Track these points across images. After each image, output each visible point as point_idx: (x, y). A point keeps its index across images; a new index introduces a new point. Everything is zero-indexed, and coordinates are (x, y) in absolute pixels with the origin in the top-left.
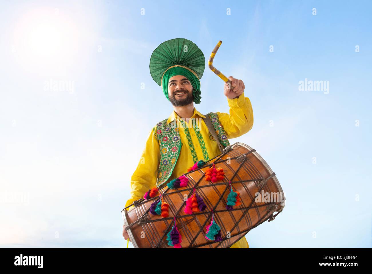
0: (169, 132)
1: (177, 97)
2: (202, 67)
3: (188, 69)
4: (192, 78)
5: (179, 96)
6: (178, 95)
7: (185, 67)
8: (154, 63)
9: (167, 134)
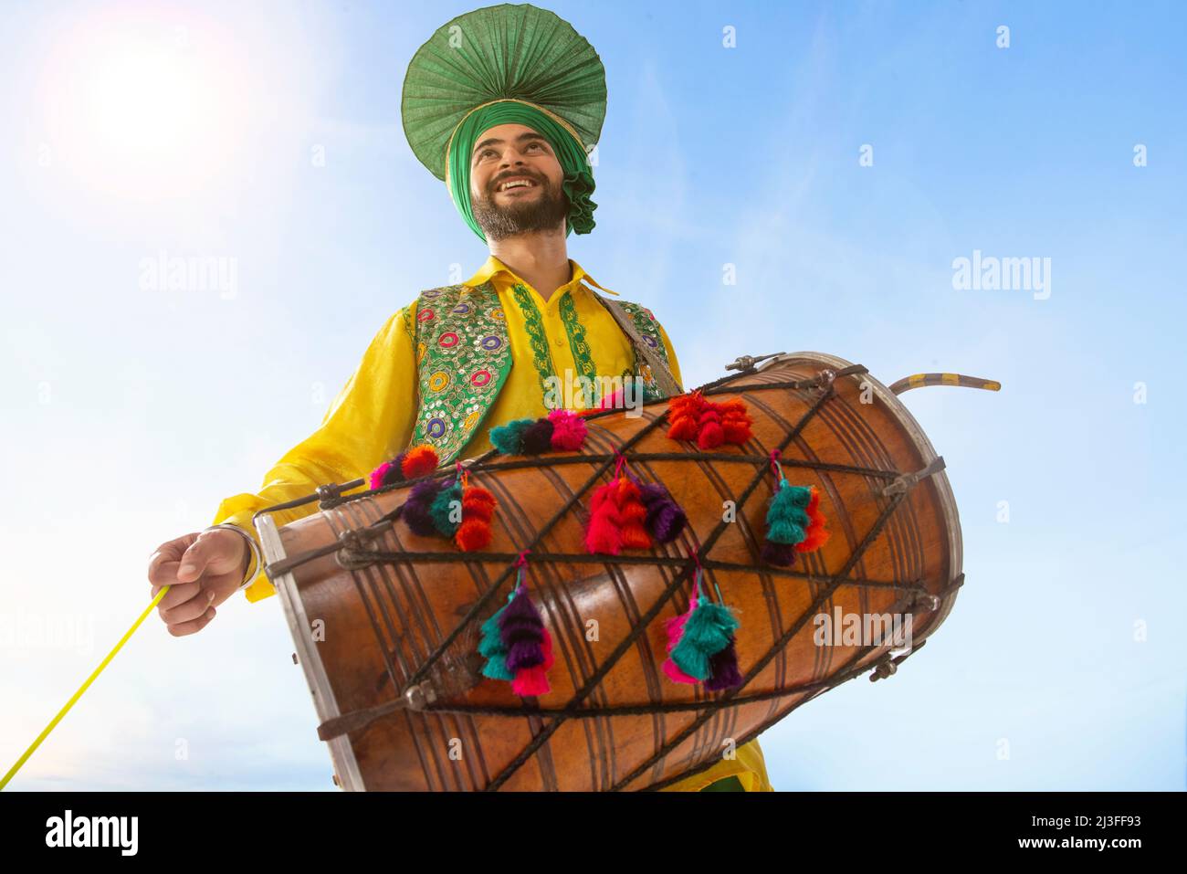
0: (467, 319)
1: (503, 199)
2: (597, 105)
3: (543, 110)
4: (558, 135)
5: (509, 195)
6: (507, 192)
7: (536, 106)
8: (418, 94)
9: (459, 323)
